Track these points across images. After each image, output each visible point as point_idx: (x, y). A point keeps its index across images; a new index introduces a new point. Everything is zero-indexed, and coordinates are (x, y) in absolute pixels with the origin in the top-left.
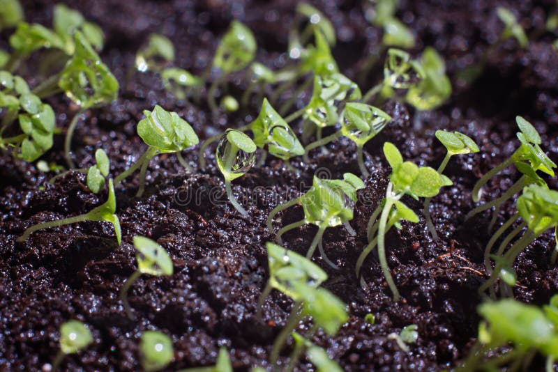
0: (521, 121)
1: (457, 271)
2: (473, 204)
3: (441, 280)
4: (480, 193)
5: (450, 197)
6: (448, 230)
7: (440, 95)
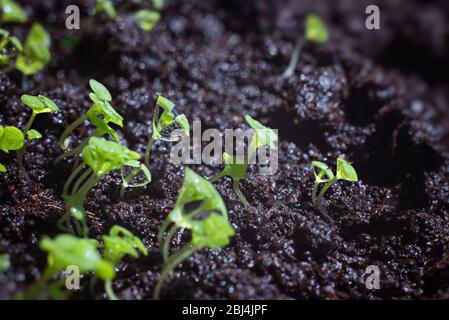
0: (94, 84)
1: (42, 208)
2: (62, 151)
3: (29, 216)
4: (67, 142)
5: (45, 146)
6: (40, 174)
7: (43, 60)
